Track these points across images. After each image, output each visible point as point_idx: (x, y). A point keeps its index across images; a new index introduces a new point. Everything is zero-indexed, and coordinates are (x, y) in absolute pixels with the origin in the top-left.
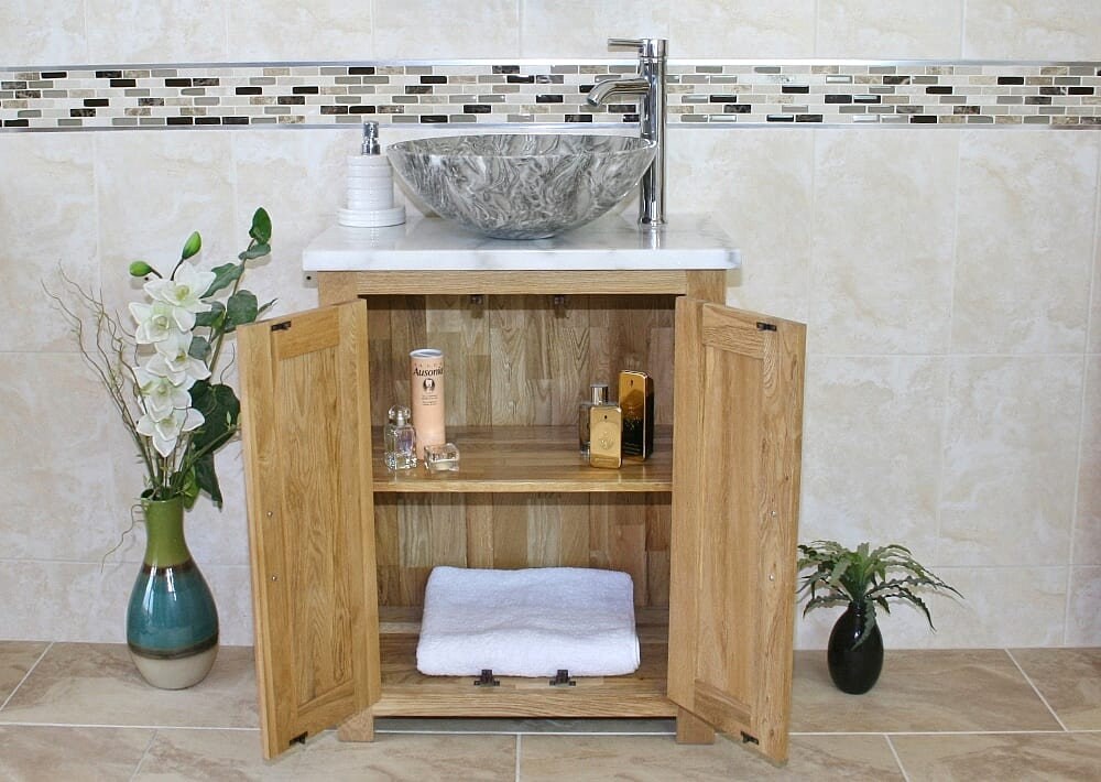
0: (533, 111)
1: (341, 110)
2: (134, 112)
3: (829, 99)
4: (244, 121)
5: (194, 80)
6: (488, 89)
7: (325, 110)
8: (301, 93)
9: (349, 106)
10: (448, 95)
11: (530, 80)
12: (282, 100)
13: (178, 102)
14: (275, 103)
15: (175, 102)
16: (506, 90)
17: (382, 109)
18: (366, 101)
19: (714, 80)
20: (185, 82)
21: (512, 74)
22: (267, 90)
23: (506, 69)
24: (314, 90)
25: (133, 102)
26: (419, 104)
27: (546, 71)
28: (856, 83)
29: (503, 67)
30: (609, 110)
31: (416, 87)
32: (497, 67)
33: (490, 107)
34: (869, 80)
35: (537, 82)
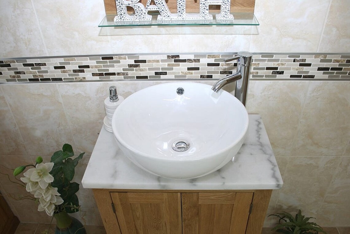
0: (186, 74)
1: (101, 74)
2: (14, 77)
3: (319, 69)
4: (60, 80)
5: (35, 64)
6: (165, 65)
7: (94, 75)
8: (82, 68)
9: (104, 73)
10: (147, 68)
11: (184, 61)
12: (75, 71)
13: (31, 73)
14: (72, 72)
15: (30, 73)
16: (173, 65)
18: (111, 70)
19: (269, 61)
20: (31, 65)
21: (176, 59)
22: (67, 67)
23: (173, 57)
24: (88, 67)
25: (12, 73)
26: (134, 72)
27: (192, 57)
28: (333, 62)
29: (172, 56)
30: (220, 73)
31: (133, 65)
32: (169, 56)
33: (166, 72)
34: (339, 61)
35: (187, 62)
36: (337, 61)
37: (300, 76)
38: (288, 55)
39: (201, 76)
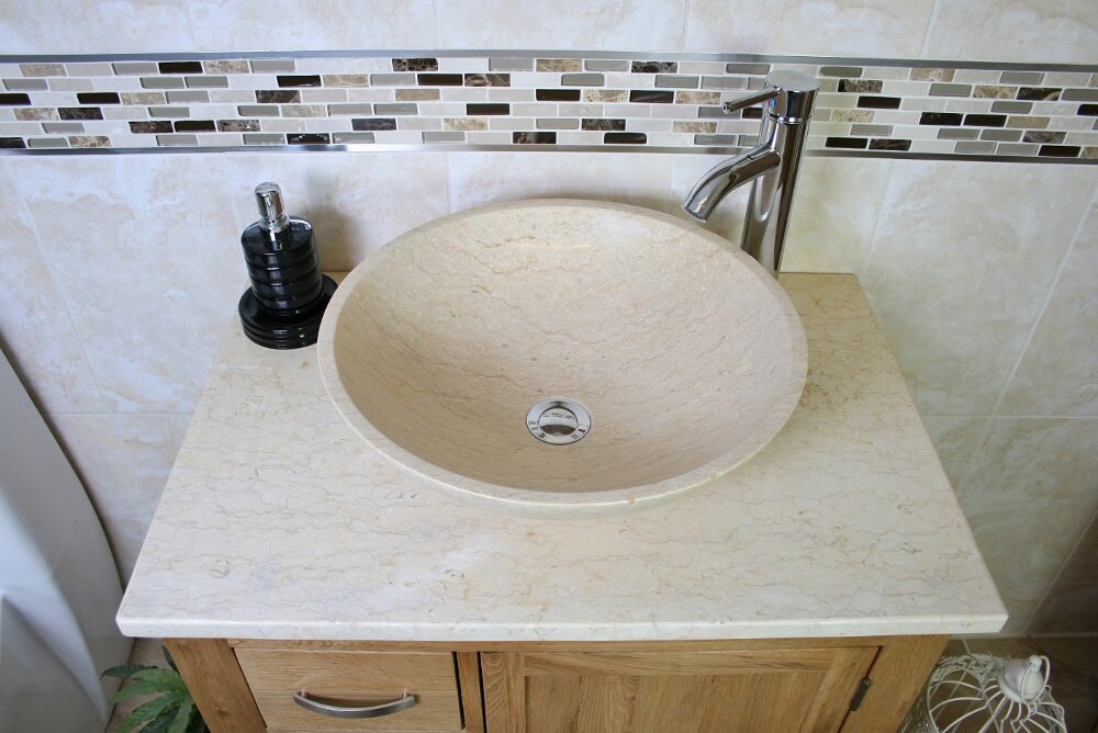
0: (463, 127)
1: (163, 127)
3: (928, 119)
4: (16, 144)
6: (388, 94)
7: (136, 127)
8: (93, 103)
9: (173, 120)
10: (326, 104)
11: (454, 80)
12: (66, 113)
14: (56, 119)
16: (415, 95)
17: (225, 125)
18: (197, 112)
21: (425, 70)
22: (37, 99)
23: (414, 64)
24: (112, 98)
26: (281, 117)
27: (481, 67)
28: (975, 96)
29: (410, 60)
30: (583, 127)
31: (272, 92)
32: (399, 61)
33: (393, 121)
34: (996, 93)
35: (466, 85)
36: (990, 93)
37: (862, 143)
38: (820, 67)
39: (517, 136)
